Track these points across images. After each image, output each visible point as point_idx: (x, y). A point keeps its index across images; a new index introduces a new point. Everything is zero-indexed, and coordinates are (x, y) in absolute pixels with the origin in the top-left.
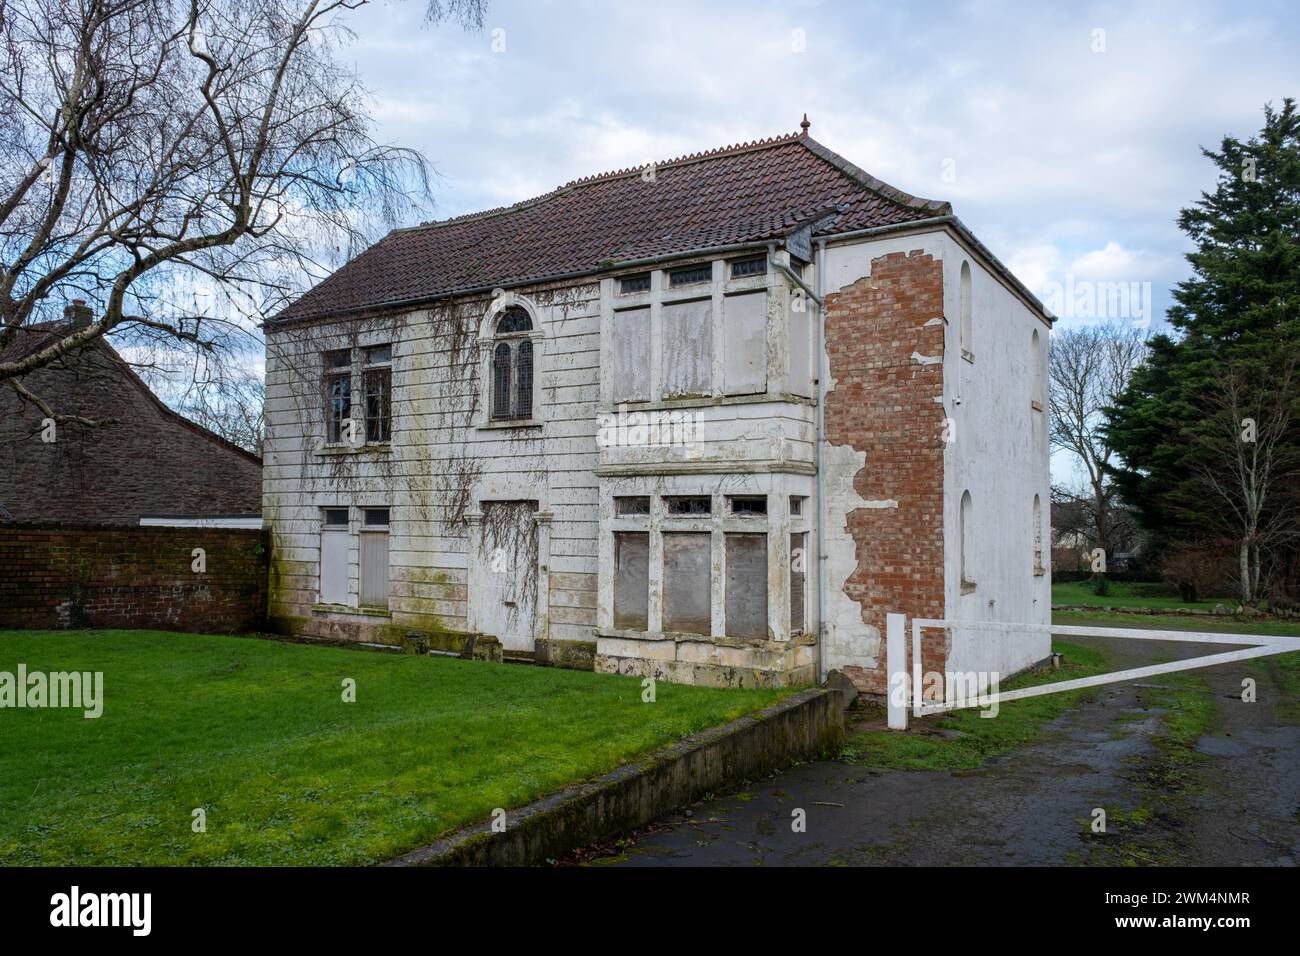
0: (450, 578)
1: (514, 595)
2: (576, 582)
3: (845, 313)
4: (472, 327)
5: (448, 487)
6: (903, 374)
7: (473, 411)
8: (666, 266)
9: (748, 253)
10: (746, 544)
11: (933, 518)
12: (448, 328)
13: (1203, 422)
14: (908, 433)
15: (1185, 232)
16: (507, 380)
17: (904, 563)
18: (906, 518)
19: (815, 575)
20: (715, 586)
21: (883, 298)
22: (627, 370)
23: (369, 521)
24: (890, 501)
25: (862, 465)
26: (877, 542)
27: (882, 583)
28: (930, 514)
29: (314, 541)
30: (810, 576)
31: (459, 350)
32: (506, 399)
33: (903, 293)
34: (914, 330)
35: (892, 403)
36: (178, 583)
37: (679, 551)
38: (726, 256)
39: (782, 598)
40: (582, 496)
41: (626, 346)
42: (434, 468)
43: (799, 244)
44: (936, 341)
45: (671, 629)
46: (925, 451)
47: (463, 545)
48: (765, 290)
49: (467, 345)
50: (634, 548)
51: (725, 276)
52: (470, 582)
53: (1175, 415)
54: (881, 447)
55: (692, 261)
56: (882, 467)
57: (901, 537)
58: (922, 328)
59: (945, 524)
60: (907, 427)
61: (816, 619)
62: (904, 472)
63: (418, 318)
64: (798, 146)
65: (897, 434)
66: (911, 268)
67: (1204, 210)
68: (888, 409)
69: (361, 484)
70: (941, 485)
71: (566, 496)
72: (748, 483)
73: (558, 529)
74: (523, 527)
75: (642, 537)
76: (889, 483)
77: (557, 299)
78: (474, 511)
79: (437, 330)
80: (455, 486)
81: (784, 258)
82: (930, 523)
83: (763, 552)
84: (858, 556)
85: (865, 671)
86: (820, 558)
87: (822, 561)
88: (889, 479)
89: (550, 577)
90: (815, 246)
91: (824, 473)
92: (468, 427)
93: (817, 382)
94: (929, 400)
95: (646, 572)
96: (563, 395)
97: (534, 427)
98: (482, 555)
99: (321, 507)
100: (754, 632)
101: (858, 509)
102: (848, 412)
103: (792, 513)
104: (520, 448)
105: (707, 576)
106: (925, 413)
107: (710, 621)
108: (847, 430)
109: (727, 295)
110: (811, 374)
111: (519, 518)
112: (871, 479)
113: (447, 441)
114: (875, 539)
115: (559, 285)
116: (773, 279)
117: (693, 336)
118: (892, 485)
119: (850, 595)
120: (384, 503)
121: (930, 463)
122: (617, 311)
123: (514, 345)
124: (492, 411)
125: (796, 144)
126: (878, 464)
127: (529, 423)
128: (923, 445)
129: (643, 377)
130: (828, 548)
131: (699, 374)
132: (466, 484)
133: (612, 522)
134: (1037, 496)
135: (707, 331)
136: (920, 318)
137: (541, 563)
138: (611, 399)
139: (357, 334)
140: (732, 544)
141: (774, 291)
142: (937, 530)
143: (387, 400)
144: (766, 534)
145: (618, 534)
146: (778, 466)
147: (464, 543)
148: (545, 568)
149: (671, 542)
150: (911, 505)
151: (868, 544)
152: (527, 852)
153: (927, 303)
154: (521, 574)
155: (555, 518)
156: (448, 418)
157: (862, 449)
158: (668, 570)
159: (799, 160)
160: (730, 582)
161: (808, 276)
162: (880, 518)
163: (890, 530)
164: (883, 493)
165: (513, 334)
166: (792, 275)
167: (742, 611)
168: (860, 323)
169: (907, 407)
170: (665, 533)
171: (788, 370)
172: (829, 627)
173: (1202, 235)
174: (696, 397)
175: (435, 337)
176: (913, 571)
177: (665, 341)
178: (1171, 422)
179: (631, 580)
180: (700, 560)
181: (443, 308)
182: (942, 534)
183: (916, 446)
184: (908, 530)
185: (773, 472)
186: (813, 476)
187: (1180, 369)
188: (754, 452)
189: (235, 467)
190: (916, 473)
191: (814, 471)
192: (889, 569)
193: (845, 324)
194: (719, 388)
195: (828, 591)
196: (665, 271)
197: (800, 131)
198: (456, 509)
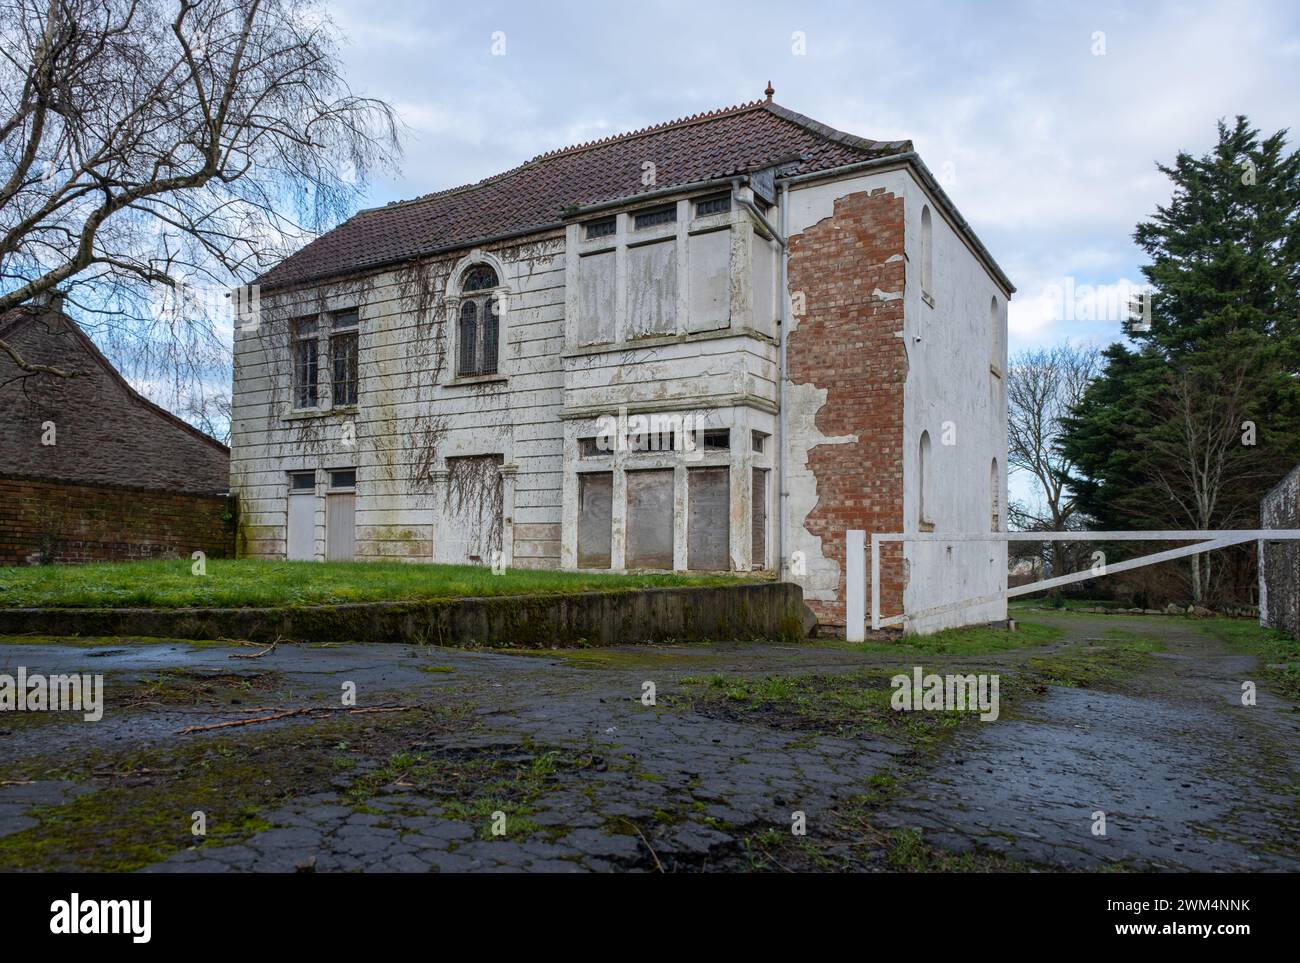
0: (416, 535)
1: (479, 549)
2: (539, 532)
3: (808, 253)
4: (439, 287)
5: (414, 446)
6: (864, 311)
7: (439, 369)
8: (631, 208)
9: (713, 191)
10: (709, 478)
11: (892, 451)
12: (414, 289)
13: (1157, 428)
14: (869, 369)
15: (1141, 246)
16: (473, 335)
17: (865, 496)
18: (866, 452)
19: (777, 513)
20: (678, 520)
21: (845, 237)
22: (592, 313)
23: (335, 484)
24: (851, 436)
25: (824, 402)
26: (838, 477)
27: (843, 517)
28: (890, 447)
29: (281, 505)
30: (771, 513)
31: (426, 309)
32: (472, 357)
33: (865, 231)
34: (875, 267)
35: (853, 340)
36: (147, 542)
37: (643, 489)
38: (691, 196)
39: (743, 530)
40: (546, 447)
41: (591, 290)
42: (400, 427)
43: (763, 183)
44: (896, 277)
45: (634, 566)
46: (886, 386)
47: (429, 501)
48: (728, 227)
49: (434, 305)
50: (598, 488)
51: (689, 216)
52: (435, 538)
53: (1130, 422)
54: (842, 383)
55: (657, 202)
56: (843, 403)
57: (861, 470)
58: (883, 265)
59: (905, 456)
60: (868, 363)
61: (777, 555)
62: (865, 407)
63: (385, 280)
64: (764, 112)
65: (858, 370)
66: (873, 206)
67: (1159, 224)
68: (850, 346)
69: (327, 447)
70: (901, 418)
71: (531, 448)
72: (711, 417)
73: (523, 482)
74: (488, 482)
75: (606, 477)
76: (851, 419)
77: (523, 254)
78: (440, 467)
79: (404, 291)
80: (420, 444)
81: (748, 195)
82: (890, 455)
83: (725, 485)
84: (819, 492)
85: (824, 604)
86: (781, 494)
87: (784, 498)
88: (850, 414)
89: (514, 529)
90: (778, 188)
91: (787, 411)
92: (435, 385)
93: (779, 323)
94: (889, 335)
95: (610, 512)
96: (529, 349)
97: (499, 381)
98: (448, 512)
99: (288, 471)
100: (715, 564)
101: (819, 446)
102: (810, 351)
103: (754, 449)
104: (486, 403)
105: (670, 511)
106: (885, 348)
107: (672, 555)
108: (809, 368)
109: (691, 234)
110: (774, 314)
111: (484, 472)
112: (832, 416)
113: (413, 399)
114: (835, 474)
115: (525, 240)
116: (737, 216)
117: (658, 276)
118: (852, 420)
119: (811, 531)
120: (350, 465)
121: (890, 397)
122: (583, 255)
123: (480, 303)
124: (458, 368)
125: (760, 110)
126: (839, 400)
127: (494, 377)
128: (884, 380)
129: (608, 321)
130: (789, 485)
131: (663, 315)
132: (432, 441)
133: (576, 463)
134: (994, 459)
135: (671, 270)
136: (881, 256)
137: (506, 515)
138: (575, 342)
139: (324, 299)
140: (694, 479)
141: (738, 227)
142: (896, 463)
143: (354, 363)
144: (727, 467)
145: (582, 475)
146: (740, 399)
147: (430, 499)
148: (509, 520)
149: (635, 481)
150: (871, 439)
151: (828, 479)
152: (491, 629)
153: (889, 241)
154: (486, 528)
155: (519, 470)
156: (414, 378)
157: (824, 386)
158: (631, 508)
159: (763, 124)
160: (693, 517)
161: (772, 217)
162: (841, 452)
163: (850, 465)
164: (844, 428)
165: (480, 291)
166: (755, 212)
167: (704, 544)
168: (823, 263)
169: (869, 344)
170: (628, 472)
171: (751, 306)
172: (789, 562)
173: (1157, 249)
174: (660, 336)
175: (402, 298)
176: (873, 504)
177: (630, 283)
178: (1126, 428)
179: (594, 519)
180: (663, 497)
181: (410, 269)
182: (901, 465)
183: (876, 382)
184: (868, 464)
185: (736, 406)
186: (775, 414)
187: (1135, 377)
188: (717, 386)
189: (203, 455)
190: (877, 407)
191: (776, 410)
192: (849, 503)
193: (807, 265)
194: (683, 326)
195: (789, 528)
196: (631, 214)
197: (764, 98)
198: (422, 466)
